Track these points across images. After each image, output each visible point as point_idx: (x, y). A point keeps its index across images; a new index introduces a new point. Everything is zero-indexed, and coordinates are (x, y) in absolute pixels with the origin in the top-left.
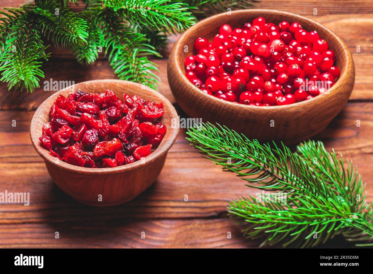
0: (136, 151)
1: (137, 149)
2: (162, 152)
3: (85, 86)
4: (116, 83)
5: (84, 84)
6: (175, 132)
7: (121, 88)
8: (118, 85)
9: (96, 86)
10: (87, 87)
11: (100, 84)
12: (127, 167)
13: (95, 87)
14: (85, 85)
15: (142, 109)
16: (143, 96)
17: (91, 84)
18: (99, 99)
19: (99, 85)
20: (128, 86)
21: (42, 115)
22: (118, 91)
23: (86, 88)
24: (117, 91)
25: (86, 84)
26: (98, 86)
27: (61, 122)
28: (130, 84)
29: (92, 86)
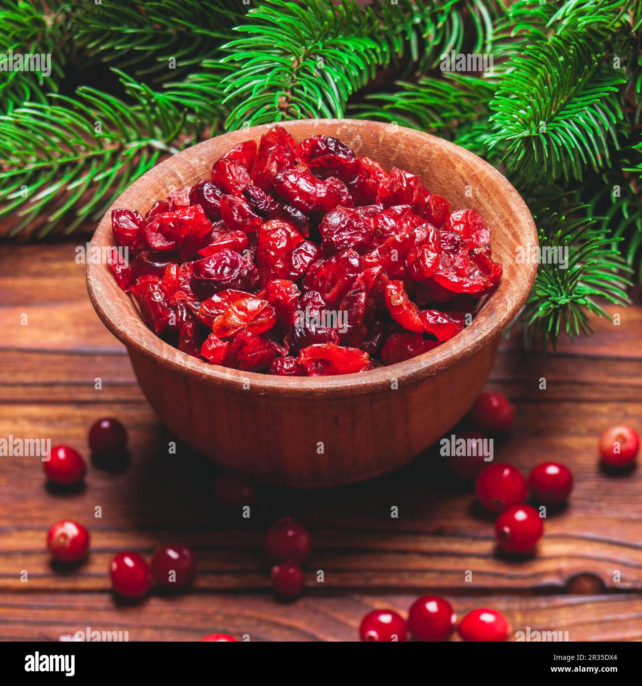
0: (307, 349)
1: (315, 345)
2: (364, 382)
3: (377, 136)
4: (458, 159)
5: (377, 128)
6: (454, 348)
7: (463, 179)
8: (459, 167)
9: (407, 145)
10: (381, 140)
11: (418, 145)
12: (236, 377)
13: (400, 148)
14: (381, 132)
15: (428, 248)
16: (496, 222)
17: (395, 137)
18: (373, 181)
19: (415, 147)
20: (482, 180)
21: (202, 160)
22: (453, 183)
23: (379, 141)
24: (450, 183)
25: (383, 130)
26: (411, 149)
27: (208, 196)
28: (488, 177)
29: (397, 142)
